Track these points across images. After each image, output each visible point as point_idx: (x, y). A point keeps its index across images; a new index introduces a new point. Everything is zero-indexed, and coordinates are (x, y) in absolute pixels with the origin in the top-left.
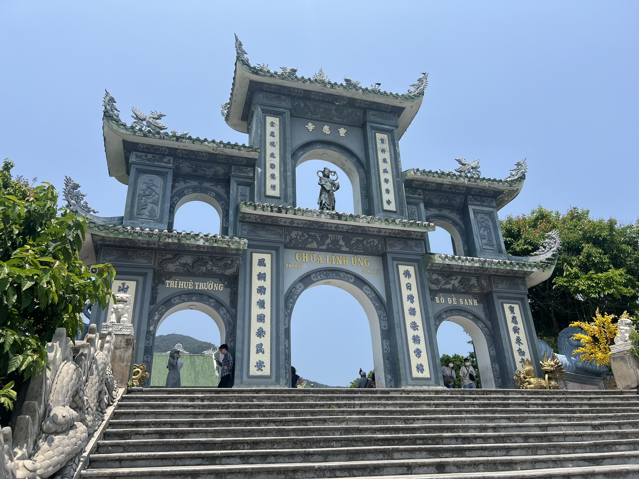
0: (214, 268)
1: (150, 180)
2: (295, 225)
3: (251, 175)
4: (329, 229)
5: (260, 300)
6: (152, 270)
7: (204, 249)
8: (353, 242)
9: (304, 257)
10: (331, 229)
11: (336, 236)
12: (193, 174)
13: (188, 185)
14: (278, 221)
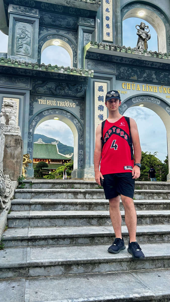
0: (70, 92)
1: (24, 27)
2: (124, 62)
3: (93, 24)
4: (147, 65)
5: (100, 114)
6: (29, 91)
7: (63, 78)
8: (161, 76)
9: (128, 86)
10: (148, 66)
11: (151, 71)
12: (52, 23)
13: (49, 32)
14: (112, 58)
